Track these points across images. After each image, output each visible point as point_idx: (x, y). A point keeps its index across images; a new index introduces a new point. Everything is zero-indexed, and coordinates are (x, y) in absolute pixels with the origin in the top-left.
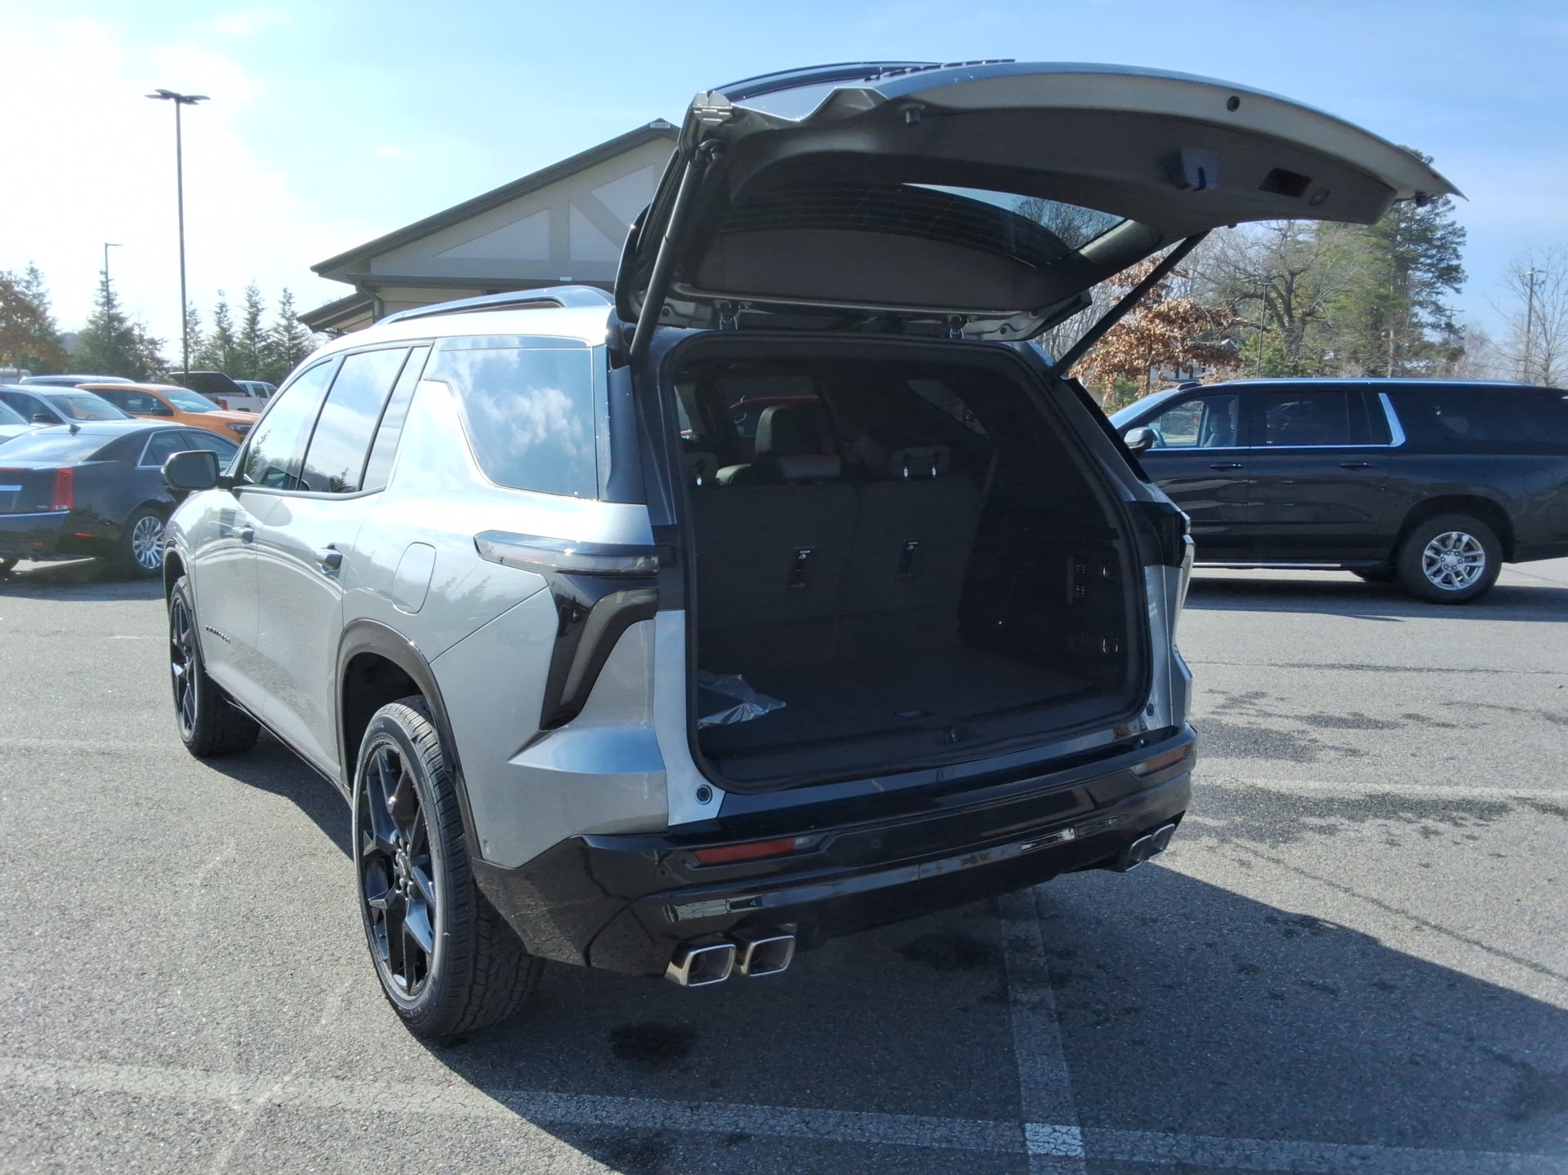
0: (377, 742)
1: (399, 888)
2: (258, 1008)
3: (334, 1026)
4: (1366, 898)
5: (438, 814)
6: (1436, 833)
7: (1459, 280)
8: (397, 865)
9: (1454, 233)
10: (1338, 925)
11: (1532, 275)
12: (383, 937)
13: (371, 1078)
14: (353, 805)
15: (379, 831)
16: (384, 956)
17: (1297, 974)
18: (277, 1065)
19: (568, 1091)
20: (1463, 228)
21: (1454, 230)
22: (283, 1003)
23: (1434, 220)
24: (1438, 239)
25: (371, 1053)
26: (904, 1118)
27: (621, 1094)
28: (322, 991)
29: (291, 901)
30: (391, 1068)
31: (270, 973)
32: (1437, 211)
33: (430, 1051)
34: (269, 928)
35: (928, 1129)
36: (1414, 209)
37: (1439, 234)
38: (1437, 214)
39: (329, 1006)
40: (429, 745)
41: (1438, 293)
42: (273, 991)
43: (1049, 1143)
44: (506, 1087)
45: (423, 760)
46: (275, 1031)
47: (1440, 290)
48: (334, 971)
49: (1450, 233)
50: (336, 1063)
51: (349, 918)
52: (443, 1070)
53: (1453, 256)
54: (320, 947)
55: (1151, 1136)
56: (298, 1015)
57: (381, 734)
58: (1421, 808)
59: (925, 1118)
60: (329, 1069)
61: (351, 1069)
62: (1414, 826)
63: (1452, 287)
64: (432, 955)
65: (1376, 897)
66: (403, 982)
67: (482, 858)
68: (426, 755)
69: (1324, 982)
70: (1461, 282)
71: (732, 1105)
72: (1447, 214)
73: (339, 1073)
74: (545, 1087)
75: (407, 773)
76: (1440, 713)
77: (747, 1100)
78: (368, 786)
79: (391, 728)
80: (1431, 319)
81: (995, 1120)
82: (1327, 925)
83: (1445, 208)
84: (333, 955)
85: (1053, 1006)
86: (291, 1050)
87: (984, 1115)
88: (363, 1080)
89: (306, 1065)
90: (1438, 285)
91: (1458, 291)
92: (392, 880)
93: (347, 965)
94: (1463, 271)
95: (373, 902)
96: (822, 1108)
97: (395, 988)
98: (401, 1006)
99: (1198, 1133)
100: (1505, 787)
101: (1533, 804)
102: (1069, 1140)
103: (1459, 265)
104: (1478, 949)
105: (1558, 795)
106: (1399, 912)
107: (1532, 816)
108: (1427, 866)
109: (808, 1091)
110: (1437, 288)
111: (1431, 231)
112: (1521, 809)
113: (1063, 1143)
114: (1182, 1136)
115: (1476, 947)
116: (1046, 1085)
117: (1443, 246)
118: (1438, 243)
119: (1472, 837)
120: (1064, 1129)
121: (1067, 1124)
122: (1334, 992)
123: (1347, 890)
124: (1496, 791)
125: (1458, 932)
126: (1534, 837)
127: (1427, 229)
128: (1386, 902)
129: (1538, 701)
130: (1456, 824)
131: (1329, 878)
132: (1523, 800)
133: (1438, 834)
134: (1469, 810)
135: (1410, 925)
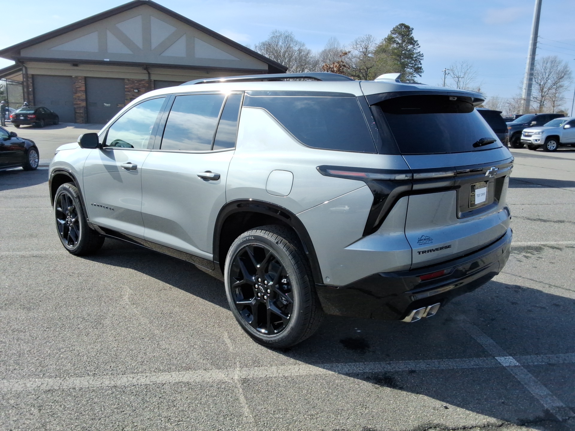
1: (259, 297)
3: (237, 349)
4: (528, 279)
7: (421, 72)
8: (257, 289)
9: (420, 55)
12: (249, 315)
15: (247, 277)
16: (248, 322)
17: (529, 304)
20: (423, 54)
23: (413, 50)
24: (414, 57)
25: (260, 357)
29: (174, 307)
32: (415, 47)
35: (468, 362)
36: (407, 46)
38: (414, 49)
40: (285, 244)
41: (414, 77)
43: (507, 362)
44: (319, 363)
47: (415, 76)
48: (217, 330)
52: (292, 360)
53: (419, 64)
55: (533, 357)
59: (464, 359)
61: (259, 363)
62: (521, 255)
63: (419, 75)
64: (290, 319)
65: (530, 278)
67: (324, 283)
68: (285, 248)
69: (539, 305)
72: (418, 49)
74: (333, 362)
78: (239, 260)
79: (259, 239)
81: (485, 357)
83: (417, 47)
87: (480, 356)
91: (420, 76)
94: (423, 69)
95: (238, 303)
97: (259, 333)
99: (546, 354)
100: (535, 241)
101: (548, 246)
102: (512, 361)
103: (421, 67)
104: (572, 292)
105: (552, 243)
106: (540, 282)
107: (551, 251)
108: (536, 267)
109: (420, 355)
110: (414, 75)
111: (412, 55)
112: (546, 248)
113: (511, 362)
114: (542, 355)
115: (570, 291)
116: (489, 345)
117: (416, 60)
118: (414, 59)
119: (540, 258)
120: (508, 357)
121: (506, 356)
122: (544, 308)
123: (520, 277)
124: (534, 243)
125: (562, 287)
126: (557, 257)
127: (411, 54)
128: (535, 280)
129: (520, 214)
130: (532, 254)
131: (511, 273)
132: (544, 245)
133: (530, 257)
134: (532, 249)
135: (547, 286)
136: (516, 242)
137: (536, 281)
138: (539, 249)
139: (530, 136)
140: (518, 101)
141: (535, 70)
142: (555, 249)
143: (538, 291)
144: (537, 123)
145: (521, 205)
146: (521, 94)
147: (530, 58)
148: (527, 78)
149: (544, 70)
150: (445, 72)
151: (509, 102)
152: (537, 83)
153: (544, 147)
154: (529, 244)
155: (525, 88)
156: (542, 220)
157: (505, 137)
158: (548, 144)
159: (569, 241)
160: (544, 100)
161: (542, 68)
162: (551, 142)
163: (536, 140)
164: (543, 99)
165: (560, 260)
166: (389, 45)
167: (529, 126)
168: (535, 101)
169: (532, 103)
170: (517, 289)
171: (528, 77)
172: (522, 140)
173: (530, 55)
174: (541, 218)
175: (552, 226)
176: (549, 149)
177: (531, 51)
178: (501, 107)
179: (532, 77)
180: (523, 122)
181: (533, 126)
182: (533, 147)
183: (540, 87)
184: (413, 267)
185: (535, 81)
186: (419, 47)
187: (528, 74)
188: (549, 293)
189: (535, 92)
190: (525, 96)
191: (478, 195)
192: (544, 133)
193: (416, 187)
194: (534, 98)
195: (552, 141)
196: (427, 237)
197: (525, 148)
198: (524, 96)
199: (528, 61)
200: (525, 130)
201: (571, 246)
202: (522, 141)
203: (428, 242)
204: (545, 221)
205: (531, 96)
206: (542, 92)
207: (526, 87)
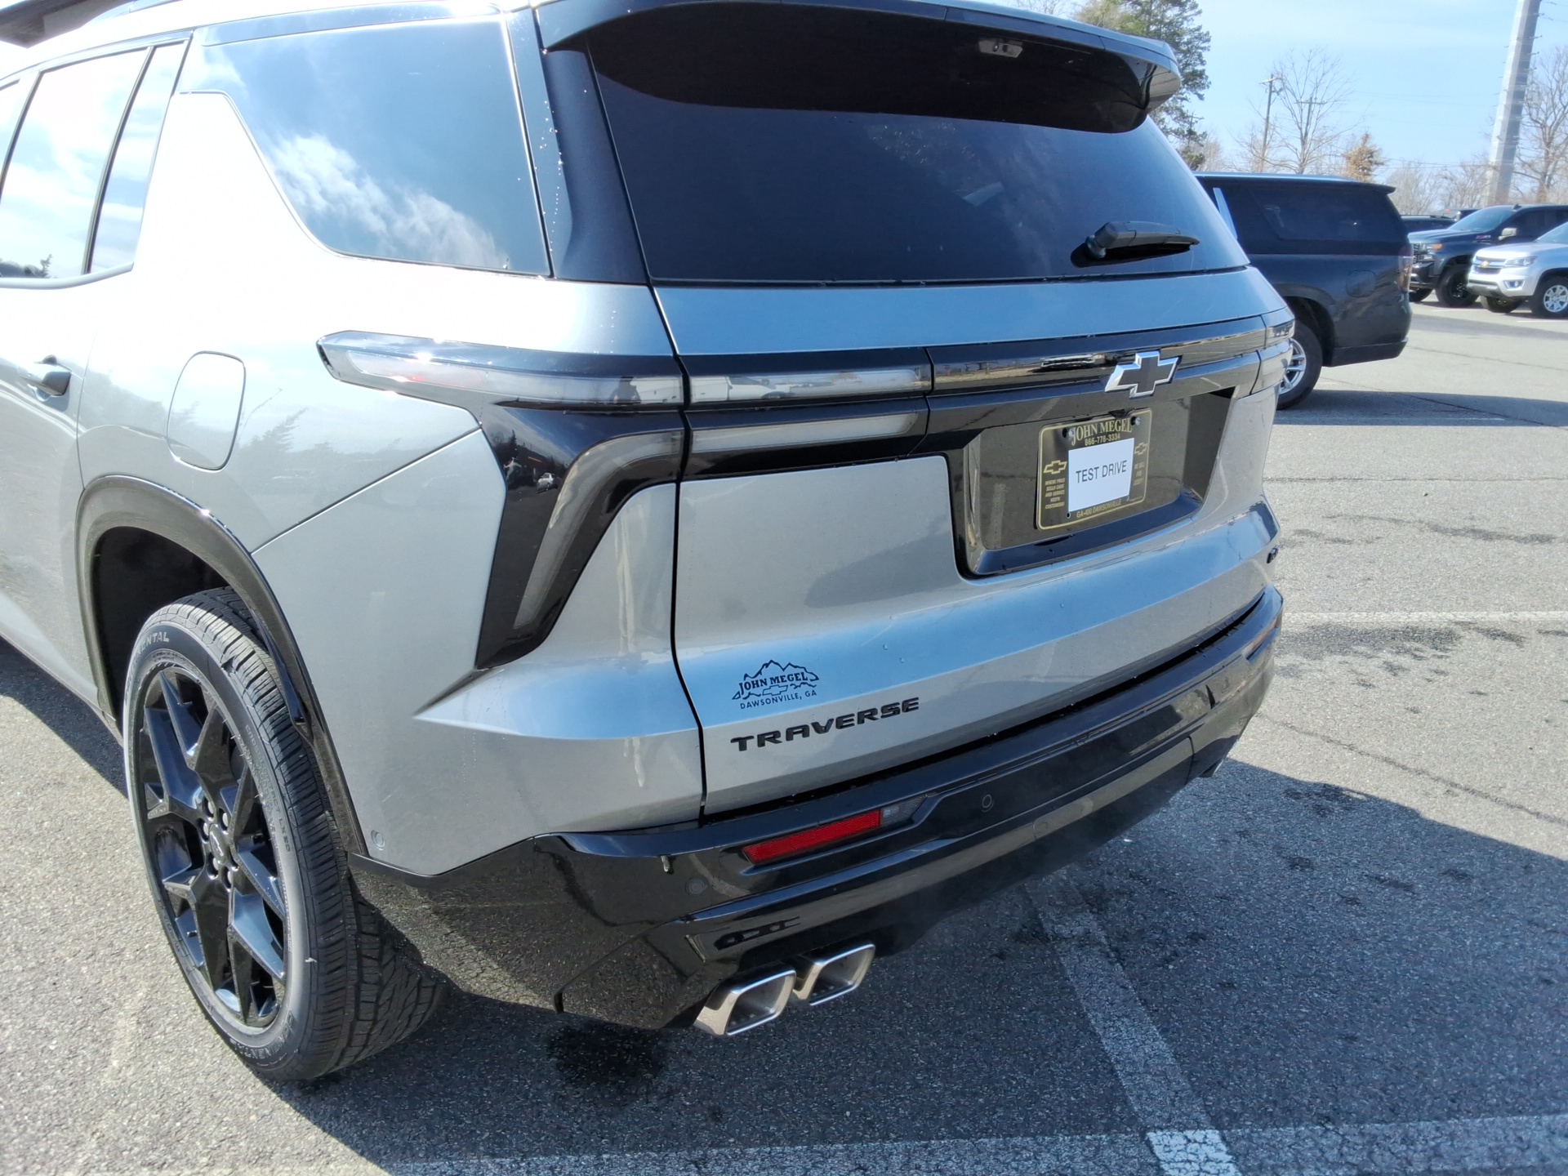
0: (160, 662)
1: (215, 872)
2: (9, 1048)
3: (133, 1069)
4: (1376, 757)
5: (282, 783)
6: (1400, 668)
7: (1202, 87)
8: (206, 838)
9: (1199, 38)
10: (1366, 795)
11: (1271, 82)
12: (193, 935)
13: (205, 1160)
14: (126, 742)
15: (172, 789)
16: (197, 962)
17: (1356, 866)
18: (52, 1153)
19: (510, 1154)
20: (1208, 33)
21: (1200, 34)
22: (48, 1036)
23: (1182, 23)
24: (1184, 43)
25: (198, 1113)
26: (990, 1143)
27: (588, 1148)
28: (106, 1008)
29: (37, 861)
30: (233, 1140)
31: (20, 985)
32: (1185, 14)
33: (288, 1100)
34: (10, 907)
35: (1028, 1159)
36: (1164, 11)
37: (1186, 39)
38: (1185, 18)
39: (118, 1034)
40: (253, 675)
41: (1182, 99)
42: (30, 1015)
43: (1189, 1162)
44: (414, 1156)
45: (246, 696)
46: (41, 1089)
47: (1184, 96)
48: (118, 973)
49: (1196, 38)
50: (146, 1138)
51: (126, 881)
52: (315, 1134)
53: (1198, 62)
54: (90, 933)
55: (1308, 1133)
56: (73, 1054)
57: (164, 650)
58: (1374, 638)
59: (1018, 1140)
60: (136, 1150)
61: (170, 1148)
62: (1376, 662)
63: (1196, 94)
64: (285, 982)
65: (1385, 755)
66: (234, 1001)
67: (368, 855)
68: (250, 690)
69: (1390, 874)
70: (1204, 88)
71: (752, 1151)
72: (1194, 17)
73: (153, 1156)
74: (473, 1148)
75: (218, 717)
76: (1329, 527)
77: (769, 1139)
78: (147, 720)
79: (181, 643)
80: (1174, 126)
81: (1107, 1131)
82: (1355, 795)
83: (1193, 12)
84: (111, 945)
85: (1103, 940)
86: (70, 1121)
87: (1089, 1125)
88: (194, 1166)
89: (100, 1147)
90: (1184, 90)
91: (1201, 97)
92: (199, 859)
93: (135, 961)
94: (1207, 77)
95: (170, 886)
96: (874, 1139)
97: (221, 1010)
98: (234, 1039)
99: (1361, 1121)
100: (1439, 609)
101: (1478, 629)
102: (1213, 1154)
103: (1204, 70)
104: (1527, 815)
105: (1495, 617)
106: (1419, 772)
107: (1484, 643)
108: (1415, 711)
109: (848, 1113)
110: (1182, 94)
111: (1179, 35)
112: (1468, 636)
113: (1208, 1160)
114: (1344, 1128)
115: (1522, 813)
116: (1146, 1065)
117: (1189, 51)
118: (1184, 48)
119: (1442, 673)
120: (1199, 1135)
121: (1198, 1126)
122: (1408, 887)
123: (1351, 748)
124: (1433, 615)
125: (1493, 794)
126: (1502, 669)
127: (1175, 33)
128: (1400, 761)
129: (1414, 511)
130: (1416, 656)
131: (1324, 732)
132: (1466, 625)
133: (1404, 669)
134: (1419, 640)
135: (1440, 789)
136: (1372, 613)
137: (1404, 768)
138: (1443, 638)
139: (1493, 270)
140: (1472, 171)
141: (1532, 82)
142: (1498, 641)
143: (1402, 811)
144: (1518, 232)
145: (1425, 480)
146: (1486, 154)
147: (1517, 46)
148: (1505, 106)
149: (1558, 82)
150: (1271, 87)
151: (1449, 174)
152: (1536, 121)
153: (1536, 306)
154: (1415, 618)
155: (1498, 134)
156: (1480, 531)
157: (1400, 267)
158: (1546, 295)
159: (1555, 609)
160: (1554, 171)
161: (1551, 78)
162: (1554, 290)
163: (1512, 284)
164: (1551, 167)
165: (1507, 683)
166: (1112, 6)
167: (1493, 238)
168: (1525, 175)
169: (1516, 179)
170: (1325, 802)
171: (1510, 103)
172: (1472, 281)
173: (1518, 39)
174: (1478, 525)
175: (1508, 556)
176: (1548, 308)
177: (1520, 28)
178: (1428, 191)
179: (1520, 102)
180: (1477, 230)
181: (1508, 240)
182: (1500, 303)
183: (1544, 134)
184: (711, 806)
185: (1530, 114)
186: (1200, 12)
187: (1508, 93)
188: (1440, 819)
189: (1529, 148)
190: (1497, 158)
191: (1086, 475)
192: (1535, 261)
193: (711, 440)
194: (1524, 164)
195: (1558, 287)
196: (791, 670)
197: (1479, 306)
198: (1494, 158)
199: (1511, 56)
200: (1481, 253)
201: (1559, 628)
202: (1469, 285)
203: (791, 691)
204: (1488, 536)
205: (1516, 160)
206: (1548, 144)
207: (1503, 130)
